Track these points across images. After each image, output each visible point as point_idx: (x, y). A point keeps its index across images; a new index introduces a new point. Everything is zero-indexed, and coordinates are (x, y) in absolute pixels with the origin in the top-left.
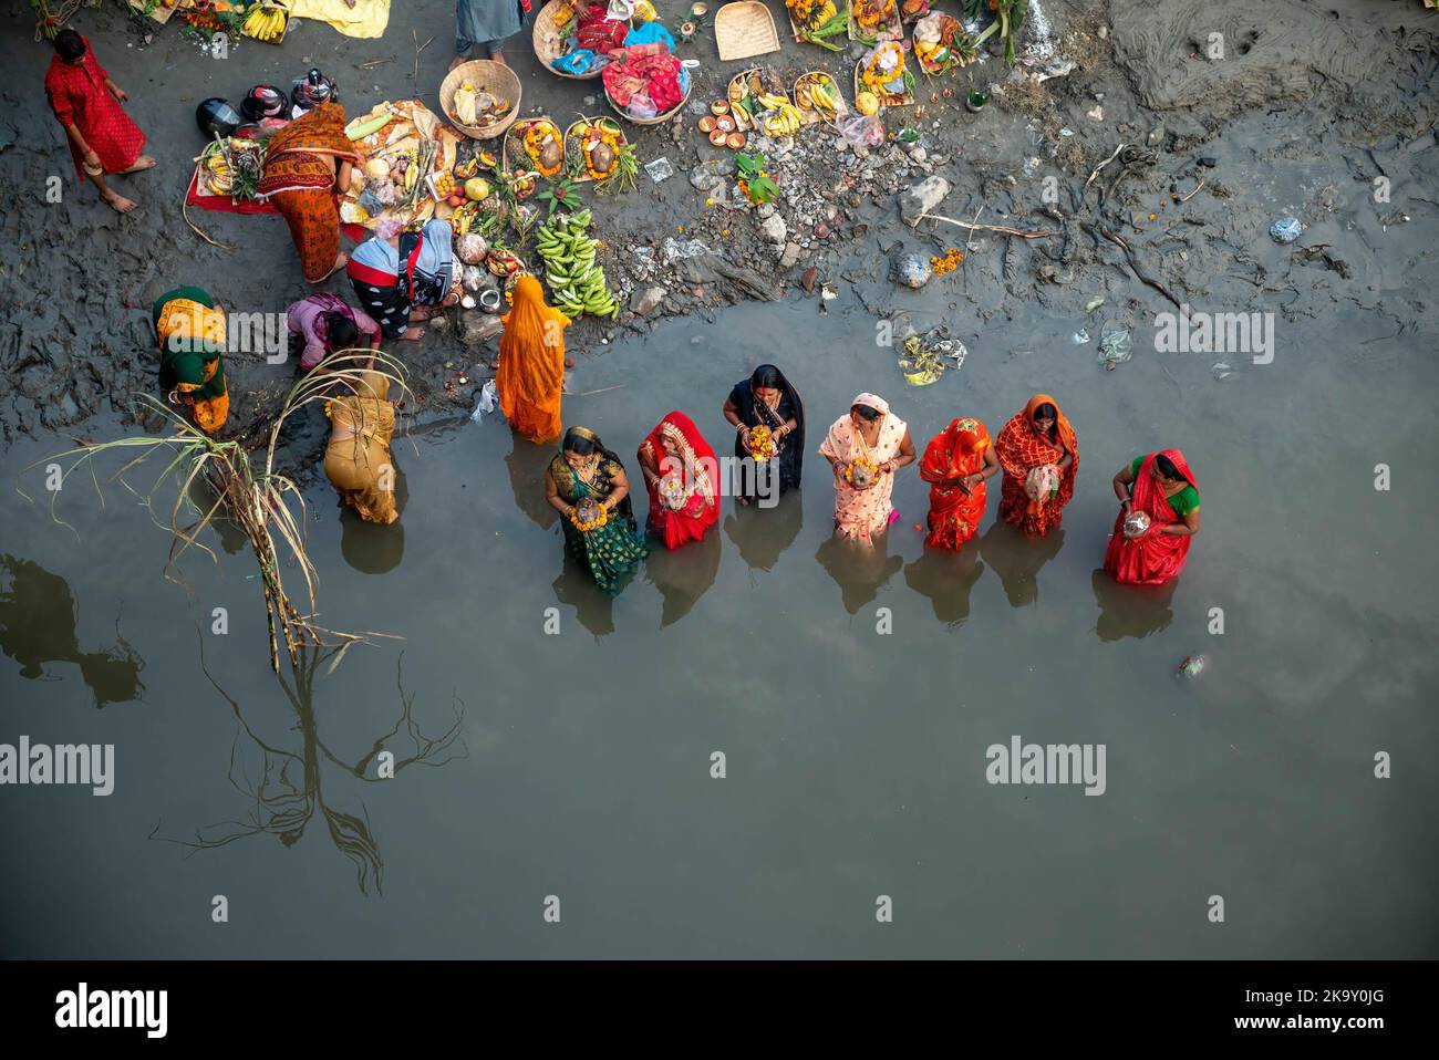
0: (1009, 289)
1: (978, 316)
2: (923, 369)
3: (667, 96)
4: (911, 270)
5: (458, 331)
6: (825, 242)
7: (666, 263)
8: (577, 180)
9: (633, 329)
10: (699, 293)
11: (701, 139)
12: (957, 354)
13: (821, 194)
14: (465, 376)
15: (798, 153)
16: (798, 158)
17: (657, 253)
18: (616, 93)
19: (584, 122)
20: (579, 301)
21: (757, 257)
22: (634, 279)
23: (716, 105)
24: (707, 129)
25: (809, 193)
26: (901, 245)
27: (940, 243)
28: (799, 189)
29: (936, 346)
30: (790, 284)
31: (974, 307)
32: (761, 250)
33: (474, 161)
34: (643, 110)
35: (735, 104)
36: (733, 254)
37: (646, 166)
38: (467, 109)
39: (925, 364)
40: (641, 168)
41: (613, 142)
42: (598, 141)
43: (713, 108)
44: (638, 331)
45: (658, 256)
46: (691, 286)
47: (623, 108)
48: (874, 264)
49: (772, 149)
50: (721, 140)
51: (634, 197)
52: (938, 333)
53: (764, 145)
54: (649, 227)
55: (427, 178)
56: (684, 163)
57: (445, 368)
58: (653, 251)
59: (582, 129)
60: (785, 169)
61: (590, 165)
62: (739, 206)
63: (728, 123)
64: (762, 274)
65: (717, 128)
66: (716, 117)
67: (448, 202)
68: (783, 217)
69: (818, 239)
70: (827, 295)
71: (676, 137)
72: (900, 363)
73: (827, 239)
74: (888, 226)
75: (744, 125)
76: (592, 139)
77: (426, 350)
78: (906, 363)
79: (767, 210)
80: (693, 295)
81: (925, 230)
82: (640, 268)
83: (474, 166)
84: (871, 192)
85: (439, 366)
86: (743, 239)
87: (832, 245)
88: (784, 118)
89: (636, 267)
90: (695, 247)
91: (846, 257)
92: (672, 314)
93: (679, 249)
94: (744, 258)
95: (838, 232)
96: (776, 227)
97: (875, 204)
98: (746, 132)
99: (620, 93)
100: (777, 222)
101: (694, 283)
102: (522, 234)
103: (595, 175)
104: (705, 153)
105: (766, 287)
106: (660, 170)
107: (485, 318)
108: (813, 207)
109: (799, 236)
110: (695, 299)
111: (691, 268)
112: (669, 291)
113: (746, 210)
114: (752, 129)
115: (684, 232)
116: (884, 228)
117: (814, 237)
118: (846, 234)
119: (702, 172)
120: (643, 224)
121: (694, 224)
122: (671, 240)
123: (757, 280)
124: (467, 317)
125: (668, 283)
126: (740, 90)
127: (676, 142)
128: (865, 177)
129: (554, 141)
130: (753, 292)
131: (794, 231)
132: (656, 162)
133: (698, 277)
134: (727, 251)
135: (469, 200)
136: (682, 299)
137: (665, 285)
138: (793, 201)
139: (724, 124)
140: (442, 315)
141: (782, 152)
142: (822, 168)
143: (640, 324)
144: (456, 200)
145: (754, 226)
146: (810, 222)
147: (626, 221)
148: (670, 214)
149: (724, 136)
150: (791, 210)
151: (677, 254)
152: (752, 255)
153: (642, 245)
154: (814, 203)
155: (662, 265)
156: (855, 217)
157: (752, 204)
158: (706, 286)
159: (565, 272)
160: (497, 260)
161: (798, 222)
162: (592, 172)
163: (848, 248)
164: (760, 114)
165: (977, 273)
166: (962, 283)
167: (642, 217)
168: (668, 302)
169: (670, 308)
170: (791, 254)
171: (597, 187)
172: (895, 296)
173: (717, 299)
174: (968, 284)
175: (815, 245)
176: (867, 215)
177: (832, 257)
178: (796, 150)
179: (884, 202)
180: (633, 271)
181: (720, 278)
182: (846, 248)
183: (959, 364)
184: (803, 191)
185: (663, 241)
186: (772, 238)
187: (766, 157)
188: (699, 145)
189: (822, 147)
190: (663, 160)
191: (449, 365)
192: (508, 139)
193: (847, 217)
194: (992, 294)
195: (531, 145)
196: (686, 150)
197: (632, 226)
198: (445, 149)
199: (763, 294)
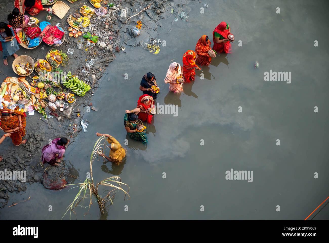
0: (155, 21)
1: (154, 31)
2: (156, 50)
3: (60, 35)
4: (136, 32)
5: (65, 117)
6: (114, 40)
7: (90, 69)
8: (57, 67)
9: (96, 88)
10: (101, 70)
11: (72, 39)
12: (158, 41)
13: (105, 31)
14: (75, 125)
15: (93, 26)
16: (94, 27)
17: (86, 69)
18: (49, 43)
19: (48, 54)
20: (84, 91)
21: (105, 53)
22: (87, 77)
23: (69, 29)
24: (72, 35)
25: (102, 32)
26: (128, 29)
27: (134, 22)
28: (100, 33)
29: (154, 43)
30: (115, 53)
31: (152, 30)
32: (105, 51)
33: (34, 80)
34: (57, 42)
35: (73, 26)
36: (101, 57)
37: (67, 53)
38: (22, 71)
39: (155, 48)
40: (67, 54)
41: (58, 53)
42: (55, 56)
43: (69, 30)
44: (97, 87)
45: (87, 69)
46: (98, 70)
47: (53, 45)
48: (126, 36)
49: (88, 29)
50: (77, 36)
51: (71, 61)
52: (151, 40)
53: (86, 30)
54: (80, 65)
55: (28, 92)
56: (74, 46)
57: (70, 126)
58: (85, 69)
59: (49, 56)
60: (94, 31)
61: (58, 62)
62: (93, 46)
63: (74, 31)
64: (109, 56)
65: (74, 34)
66: (71, 31)
67: (37, 93)
68: (102, 41)
69: (112, 40)
70: (123, 50)
71: (68, 42)
72: (150, 52)
73: (113, 39)
74: (122, 27)
75: (78, 29)
76: (53, 56)
77: (62, 126)
78: (151, 51)
79: (99, 42)
80: (100, 71)
81: (129, 22)
82: (87, 74)
83: (34, 81)
84: (113, 23)
85: (68, 127)
86: (99, 52)
87: (116, 39)
88: (85, 21)
89: (86, 75)
90: (92, 61)
91: (120, 39)
92: (100, 78)
93: (90, 64)
94: (103, 56)
95: (114, 36)
96: (103, 44)
97: (116, 24)
98: (80, 30)
99: (50, 42)
100: (102, 43)
101: (98, 69)
102: (59, 87)
103: (60, 63)
104: (76, 41)
105: (112, 58)
106: (71, 51)
107: (68, 110)
108: (106, 35)
109: (108, 43)
110: (101, 71)
111: (95, 66)
112: (95, 74)
113: (94, 46)
114: (81, 28)
115: (88, 60)
116: (121, 28)
117: (111, 40)
118: (116, 35)
119: (79, 45)
120: (78, 65)
121: (88, 57)
122: (86, 64)
123: (109, 58)
124: (64, 113)
125: (94, 73)
126: (71, 22)
127: (68, 43)
128: (109, 21)
129: (46, 63)
130: (110, 61)
131: (106, 42)
132: (68, 50)
133: (98, 67)
134: (99, 57)
135: (41, 89)
136: (99, 74)
137: (93, 74)
138: (101, 37)
139: (74, 32)
140: (59, 116)
141: (91, 28)
142: (100, 26)
143: (96, 85)
144: (38, 91)
145: (99, 48)
146: (108, 38)
147: (75, 67)
148: (81, 59)
149: (77, 34)
150: (102, 39)
151: (90, 66)
152: (104, 54)
153: (82, 70)
154: (105, 33)
155: (89, 70)
156: (115, 30)
157: (95, 44)
158: (101, 67)
159: (76, 88)
160: (60, 97)
161: (106, 40)
162: (59, 63)
163: (119, 37)
164: (80, 24)
165: (147, 22)
166: (145, 26)
167: (77, 64)
168: (97, 77)
169: (99, 77)
170: (110, 47)
171: (63, 65)
172: (137, 40)
173: (105, 68)
174: (147, 26)
175: (112, 42)
176: (116, 28)
177: (117, 42)
178: (92, 26)
179: (117, 23)
180: (86, 76)
181: (102, 63)
182: (118, 38)
183: (161, 43)
184: (101, 33)
185: (85, 65)
186: (104, 47)
187: (88, 32)
188: (73, 40)
189: (96, 21)
190: (69, 49)
191: (70, 125)
192: (36, 70)
193: (113, 31)
194: (153, 24)
195: (42, 67)
196: (71, 43)
197: (77, 67)
198: (25, 82)
199: (112, 60)
